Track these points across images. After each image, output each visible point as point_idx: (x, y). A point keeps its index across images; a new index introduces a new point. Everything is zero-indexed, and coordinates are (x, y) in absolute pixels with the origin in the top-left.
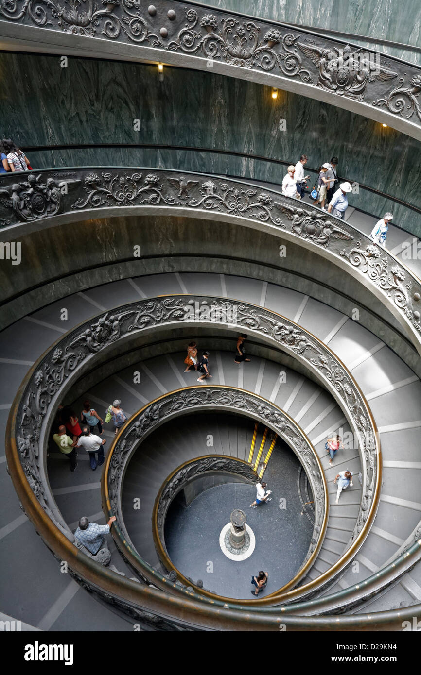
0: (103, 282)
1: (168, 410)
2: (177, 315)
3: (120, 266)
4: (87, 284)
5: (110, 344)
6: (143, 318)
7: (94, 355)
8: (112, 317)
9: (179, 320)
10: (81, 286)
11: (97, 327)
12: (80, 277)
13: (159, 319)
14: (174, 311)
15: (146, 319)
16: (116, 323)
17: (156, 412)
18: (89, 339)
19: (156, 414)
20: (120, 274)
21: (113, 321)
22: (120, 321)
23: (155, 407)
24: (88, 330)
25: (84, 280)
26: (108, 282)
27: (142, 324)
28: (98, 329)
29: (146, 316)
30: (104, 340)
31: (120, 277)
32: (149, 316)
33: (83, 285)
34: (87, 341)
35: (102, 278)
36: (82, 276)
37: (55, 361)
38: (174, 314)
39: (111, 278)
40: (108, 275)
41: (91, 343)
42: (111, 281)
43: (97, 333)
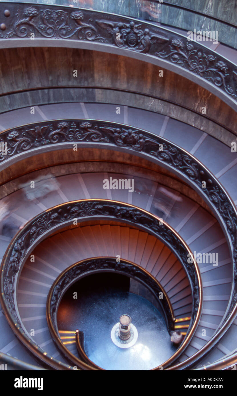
0: (187, 122)
1: (149, 225)
2: (188, 172)
3: (205, 121)
4: (176, 116)
5: (131, 149)
6: (164, 154)
7: (116, 146)
8: (141, 135)
10: (171, 114)
11: (126, 132)
12: (173, 108)
13: (176, 165)
14: (189, 169)
15: (166, 156)
16: (141, 140)
17: (138, 216)
18: (117, 134)
20: (201, 126)
21: (140, 138)
22: (146, 141)
23: (138, 213)
24: (118, 129)
25: (175, 111)
26: (191, 124)
27: (162, 157)
28: (126, 134)
29: (168, 155)
30: (128, 144)
31: (201, 127)
32: (170, 157)
33: (173, 114)
34: (114, 134)
35: (188, 119)
36: (175, 108)
37: (82, 127)
38: (188, 171)
39: (194, 123)
40: (193, 120)
41: (117, 138)
42: (194, 126)
43: (124, 136)
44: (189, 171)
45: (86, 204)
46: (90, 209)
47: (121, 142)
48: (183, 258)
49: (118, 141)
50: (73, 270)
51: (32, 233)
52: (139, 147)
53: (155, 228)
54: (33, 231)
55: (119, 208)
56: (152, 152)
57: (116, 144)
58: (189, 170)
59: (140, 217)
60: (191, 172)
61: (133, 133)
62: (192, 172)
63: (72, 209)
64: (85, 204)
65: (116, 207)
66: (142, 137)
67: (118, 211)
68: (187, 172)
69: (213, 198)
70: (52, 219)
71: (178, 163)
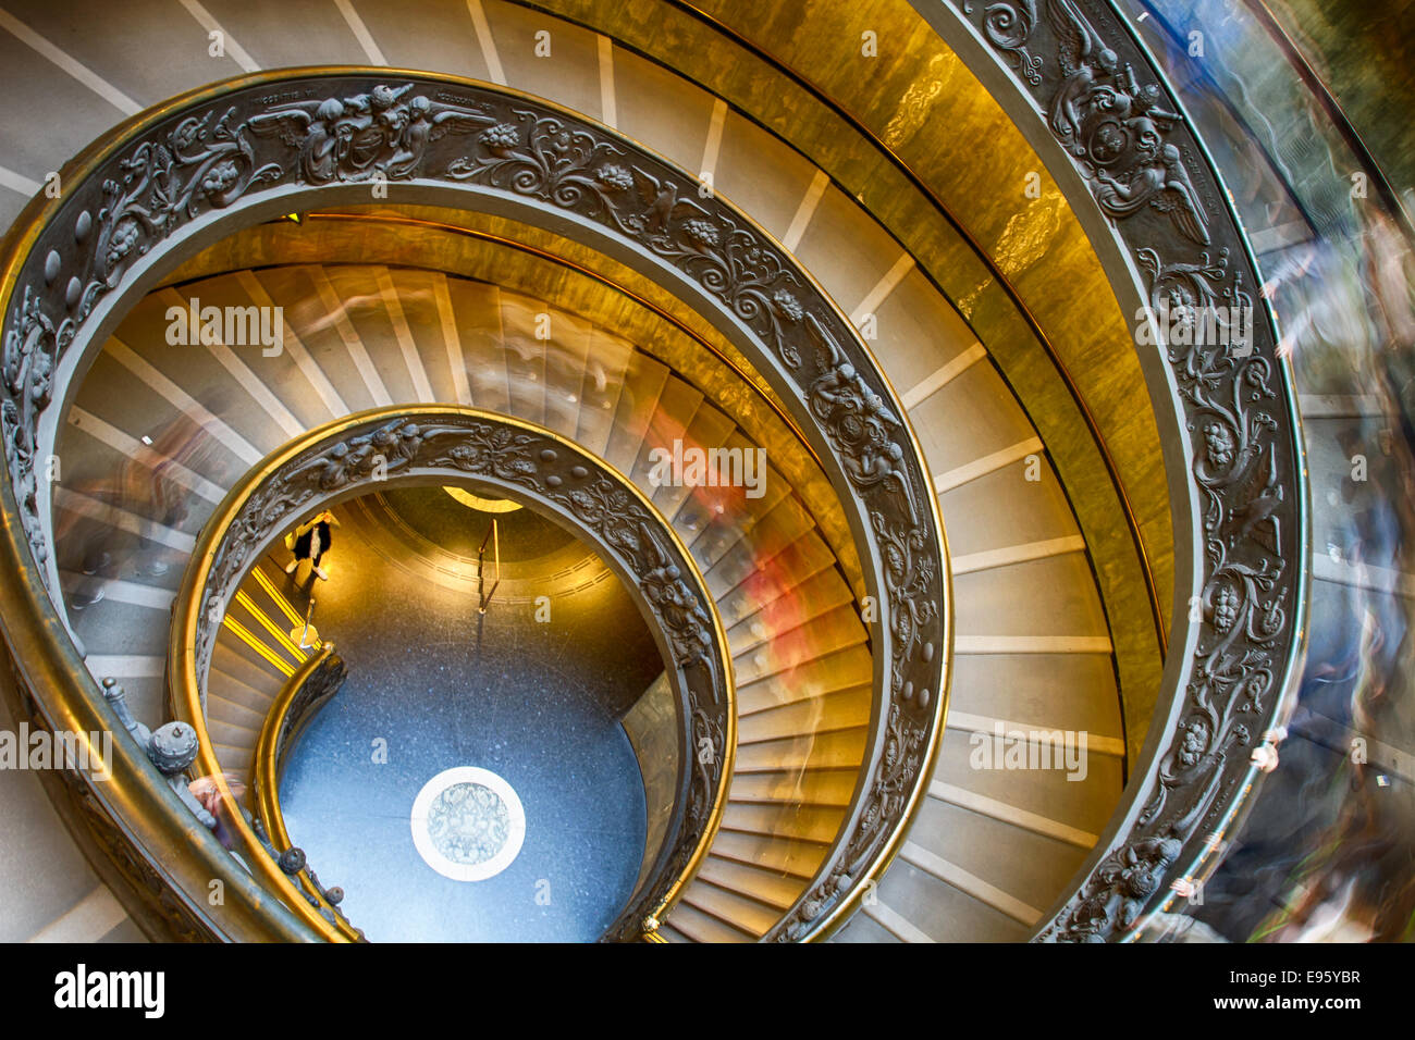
2: (1213, 438)
5: (1087, 183)
9: (1195, 460)
11: (1129, 91)
13: (1192, 371)
14: (1229, 424)
16: (1156, 175)
17: (882, 461)
19: (876, 466)
21: (1161, 162)
22: (1171, 190)
23: (896, 449)
24: (1112, 56)
28: (1123, 98)
34: (1078, 65)
38: (1215, 429)
41: (1074, 90)
43: (1112, 102)
44: (1218, 435)
45: (756, 251)
46: (752, 282)
47: (1075, 118)
48: (892, 744)
49: (1070, 105)
50: (512, 442)
51: (486, 139)
52: (1121, 197)
53: (896, 556)
54: (495, 136)
55: (848, 370)
56: (1149, 254)
57: (1050, 117)
58: (1225, 432)
59: (890, 472)
60: (1223, 443)
61: (1155, 117)
62: (1230, 446)
63: (694, 223)
64: (753, 246)
65: (842, 361)
66: (1173, 160)
67: (835, 382)
68: (1210, 433)
69: (1224, 599)
70: (598, 180)
71: (1209, 371)
